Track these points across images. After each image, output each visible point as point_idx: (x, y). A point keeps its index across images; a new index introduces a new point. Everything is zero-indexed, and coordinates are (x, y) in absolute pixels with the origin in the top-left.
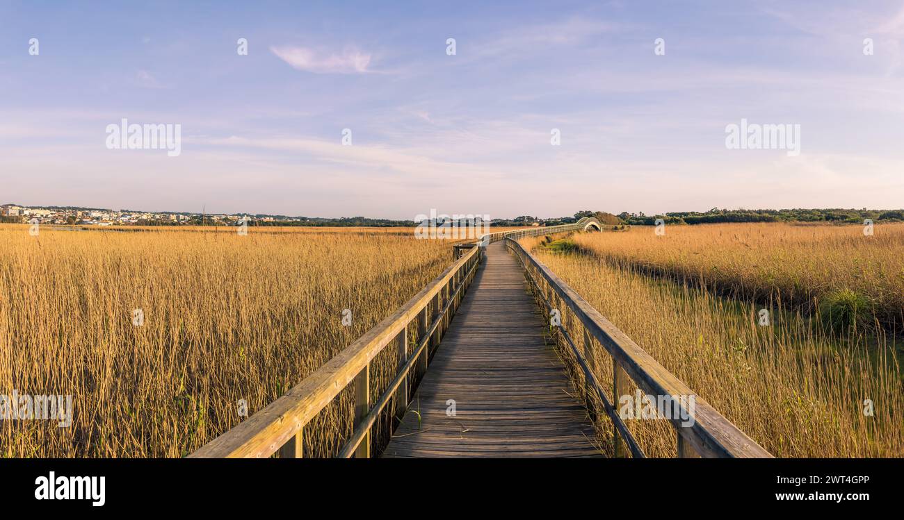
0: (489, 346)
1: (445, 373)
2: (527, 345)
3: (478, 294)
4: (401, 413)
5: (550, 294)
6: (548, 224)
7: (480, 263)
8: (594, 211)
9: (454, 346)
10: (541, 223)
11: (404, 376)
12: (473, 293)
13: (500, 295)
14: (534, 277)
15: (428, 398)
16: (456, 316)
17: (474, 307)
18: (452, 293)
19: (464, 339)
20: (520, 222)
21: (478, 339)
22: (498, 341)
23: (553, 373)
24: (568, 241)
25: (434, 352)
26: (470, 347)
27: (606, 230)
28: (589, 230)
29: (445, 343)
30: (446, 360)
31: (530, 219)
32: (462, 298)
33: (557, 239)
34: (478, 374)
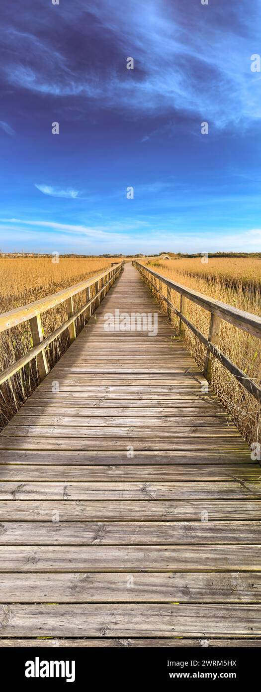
0: (124, 297)
1: (106, 306)
2: (139, 297)
3: (120, 280)
4: (88, 318)
5: (152, 279)
6: (149, 257)
7: (121, 270)
8: (167, 252)
9: (110, 298)
10: (146, 256)
11: (89, 305)
12: (118, 280)
13: (129, 281)
14: (145, 274)
15: (99, 314)
16: (111, 288)
17: (118, 285)
18: (110, 279)
19: (114, 295)
20: (137, 256)
21: (119, 295)
22: (128, 296)
23: (154, 306)
24: (157, 263)
25: (102, 300)
26: (117, 298)
27: (171, 259)
28: (165, 259)
29: (107, 296)
30: (107, 302)
31: (141, 255)
32: (114, 282)
33: (152, 262)
34: (120, 306)
